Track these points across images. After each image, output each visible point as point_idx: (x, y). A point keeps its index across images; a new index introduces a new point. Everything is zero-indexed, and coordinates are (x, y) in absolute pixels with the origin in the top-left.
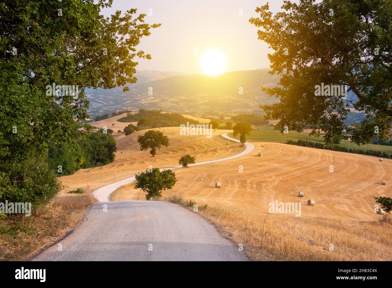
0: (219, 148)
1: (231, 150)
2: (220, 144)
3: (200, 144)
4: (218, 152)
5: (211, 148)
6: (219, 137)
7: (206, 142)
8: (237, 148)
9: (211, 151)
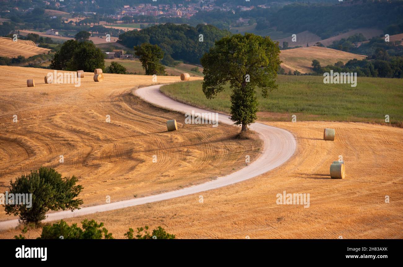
0: (140, 144)
1: (197, 152)
2: (138, 129)
3: (50, 130)
4: (142, 161)
5: (107, 147)
6: (129, 102)
7: (75, 122)
8: (220, 144)
9: (108, 157)
